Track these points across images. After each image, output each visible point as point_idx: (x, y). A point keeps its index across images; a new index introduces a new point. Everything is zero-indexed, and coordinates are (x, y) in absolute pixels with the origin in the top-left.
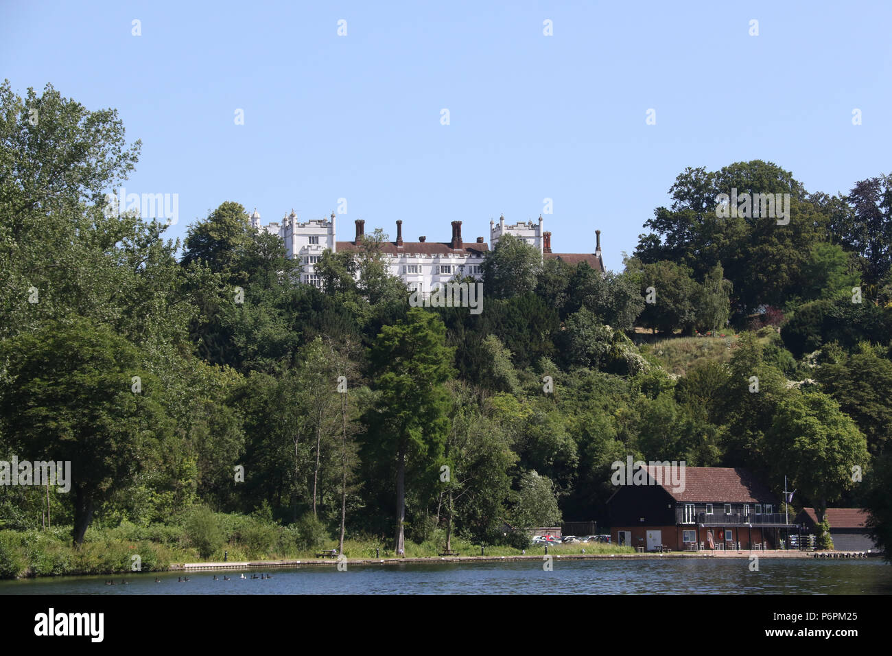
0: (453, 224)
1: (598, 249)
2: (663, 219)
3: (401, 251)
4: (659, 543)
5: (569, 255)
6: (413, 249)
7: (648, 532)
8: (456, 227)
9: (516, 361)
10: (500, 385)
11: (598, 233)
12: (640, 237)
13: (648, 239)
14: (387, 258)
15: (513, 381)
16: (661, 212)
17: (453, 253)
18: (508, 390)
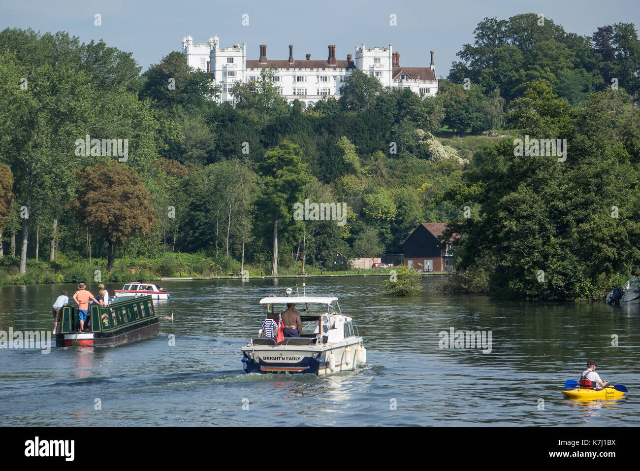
0: (329, 47)
1: (432, 64)
2: (467, 52)
3: (292, 67)
4: (431, 267)
5: (411, 68)
6: (300, 65)
7: (425, 261)
8: (331, 50)
9: (359, 152)
10: (349, 169)
11: (432, 53)
12: (453, 63)
13: (457, 65)
14: (281, 72)
15: (357, 165)
16: (468, 47)
17: (329, 67)
18: (354, 171)
